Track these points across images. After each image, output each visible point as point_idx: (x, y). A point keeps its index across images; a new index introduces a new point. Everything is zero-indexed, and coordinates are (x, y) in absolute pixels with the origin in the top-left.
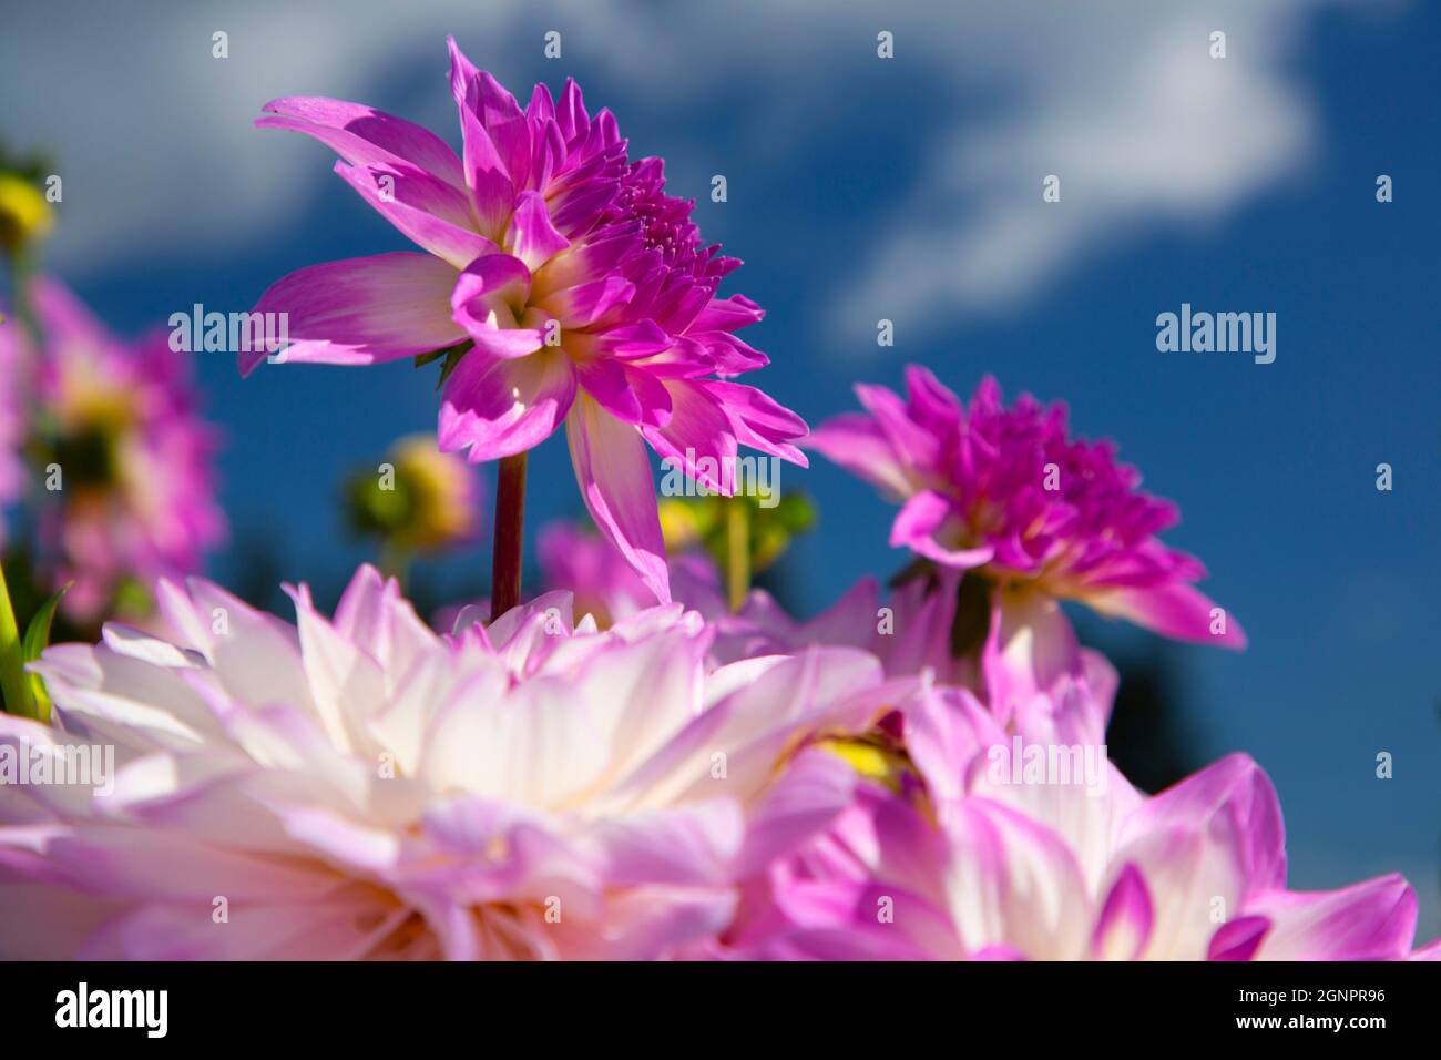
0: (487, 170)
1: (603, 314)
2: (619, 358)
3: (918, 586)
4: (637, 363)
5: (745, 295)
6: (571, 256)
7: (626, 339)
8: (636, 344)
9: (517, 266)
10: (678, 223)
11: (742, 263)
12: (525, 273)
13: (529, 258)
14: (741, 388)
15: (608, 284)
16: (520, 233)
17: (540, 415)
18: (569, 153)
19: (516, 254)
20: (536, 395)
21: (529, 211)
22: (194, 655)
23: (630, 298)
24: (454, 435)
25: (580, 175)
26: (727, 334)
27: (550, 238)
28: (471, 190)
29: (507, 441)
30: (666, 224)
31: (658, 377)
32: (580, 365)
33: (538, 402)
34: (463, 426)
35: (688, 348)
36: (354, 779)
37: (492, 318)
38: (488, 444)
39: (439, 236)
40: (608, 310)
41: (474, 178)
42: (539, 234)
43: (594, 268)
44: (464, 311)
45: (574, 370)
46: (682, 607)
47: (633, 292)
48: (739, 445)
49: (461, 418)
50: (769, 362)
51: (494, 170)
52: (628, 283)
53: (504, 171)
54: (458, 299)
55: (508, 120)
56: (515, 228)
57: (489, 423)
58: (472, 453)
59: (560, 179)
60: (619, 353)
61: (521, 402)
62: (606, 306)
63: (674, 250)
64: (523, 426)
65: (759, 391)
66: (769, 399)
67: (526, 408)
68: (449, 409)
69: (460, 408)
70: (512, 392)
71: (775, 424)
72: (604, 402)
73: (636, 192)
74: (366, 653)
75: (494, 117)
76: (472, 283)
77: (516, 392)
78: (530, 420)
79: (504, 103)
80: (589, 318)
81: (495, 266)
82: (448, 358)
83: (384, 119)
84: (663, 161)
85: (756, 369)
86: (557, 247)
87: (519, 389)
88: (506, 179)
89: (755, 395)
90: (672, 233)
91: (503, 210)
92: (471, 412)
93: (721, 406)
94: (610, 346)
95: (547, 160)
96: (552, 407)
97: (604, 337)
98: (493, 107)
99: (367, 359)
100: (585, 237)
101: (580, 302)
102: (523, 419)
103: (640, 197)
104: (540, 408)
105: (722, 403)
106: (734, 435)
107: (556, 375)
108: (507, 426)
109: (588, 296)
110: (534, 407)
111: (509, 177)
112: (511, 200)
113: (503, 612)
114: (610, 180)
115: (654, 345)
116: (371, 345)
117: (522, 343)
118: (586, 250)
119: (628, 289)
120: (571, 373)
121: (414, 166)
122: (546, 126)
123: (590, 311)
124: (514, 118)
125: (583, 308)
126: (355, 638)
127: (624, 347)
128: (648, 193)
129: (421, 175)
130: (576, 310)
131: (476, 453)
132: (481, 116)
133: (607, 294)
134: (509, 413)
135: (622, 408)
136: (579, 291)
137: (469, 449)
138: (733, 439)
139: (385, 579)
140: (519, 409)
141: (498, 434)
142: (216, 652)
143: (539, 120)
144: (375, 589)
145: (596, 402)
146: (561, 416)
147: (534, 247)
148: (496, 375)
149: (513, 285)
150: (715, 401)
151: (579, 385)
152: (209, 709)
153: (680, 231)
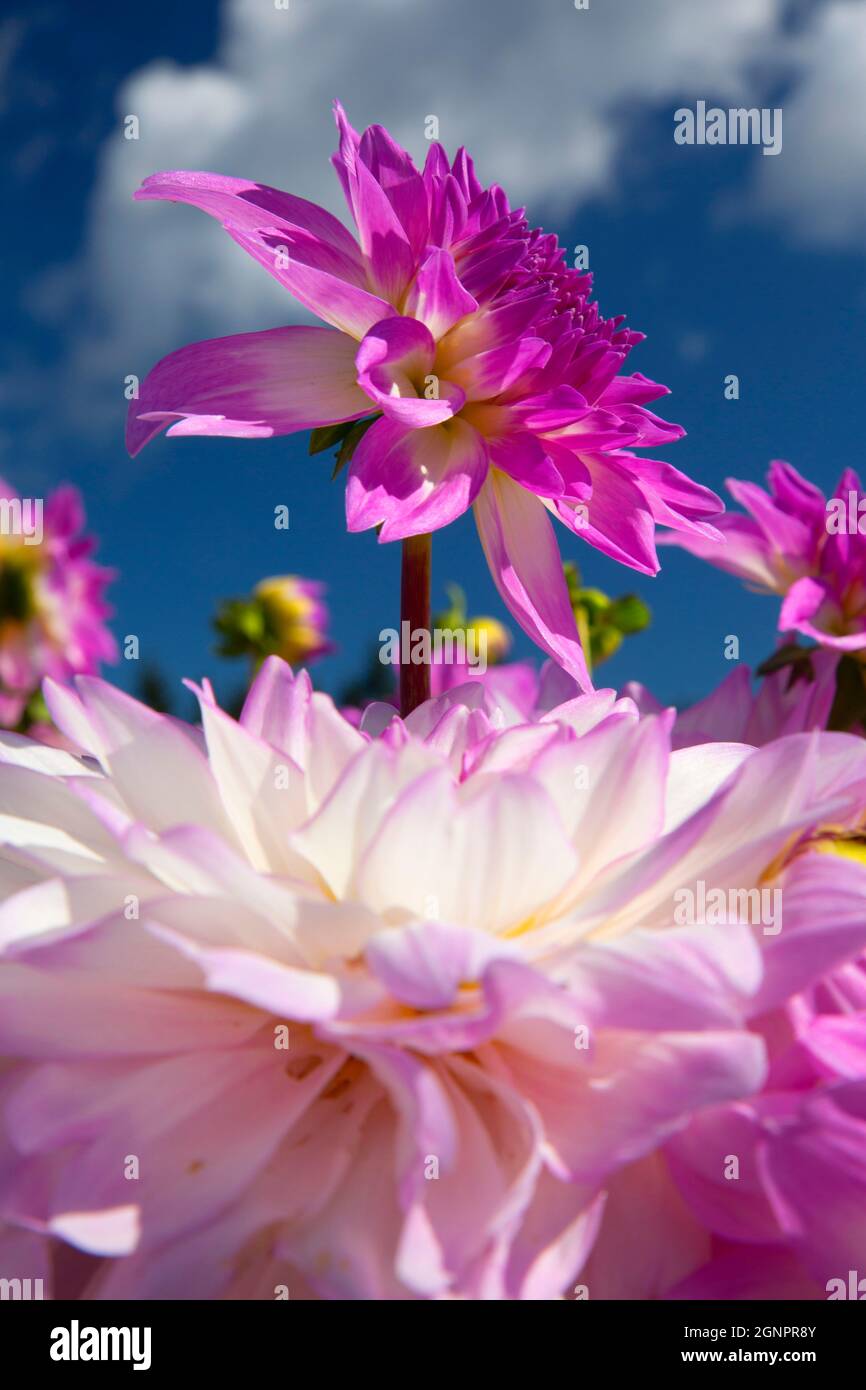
0: (383, 233)
1: (515, 381)
2: (533, 430)
3: (784, 675)
4: (550, 436)
5: (643, 374)
6: (477, 324)
7: (543, 407)
8: (552, 412)
9: (420, 331)
10: (581, 294)
11: (645, 336)
12: (429, 341)
13: (435, 323)
14: (654, 464)
15: (522, 346)
16: (423, 296)
17: (453, 491)
18: (469, 216)
19: (418, 317)
20: (446, 469)
21: (435, 267)
22: (90, 761)
23: (544, 362)
24: (362, 513)
25: (480, 239)
26: (637, 406)
27: (456, 298)
28: (368, 257)
29: (421, 518)
30: (569, 294)
31: (574, 451)
32: (490, 440)
33: (448, 478)
34: (371, 504)
35: (601, 420)
36: (281, 906)
37: (395, 391)
38: (400, 521)
39: (337, 300)
40: (521, 376)
41: (370, 246)
42: (446, 295)
43: (502, 333)
44: (368, 376)
45: (484, 445)
46: (614, 693)
47: (549, 354)
48: (656, 525)
49: (369, 494)
50: (686, 434)
51: (391, 234)
52: (545, 343)
53: (401, 233)
54: (362, 363)
55: (405, 180)
56: (417, 291)
57: (398, 500)
58: (383, 532)
59: (461, 244)
60: (531, 425)
61: (430, 480)
62: (518, 372)
63: (582, 317)
64: (435, 502)
65: (672, 467)
66: (682, 476)
67: (435, 484)
68: (356, 485)
69: (369, 484)
70: (419, 470)
71: (689, 501)
72: (518, 476)
73: (538, 260)
74: (282, 754)
75: (390, 176)
76: (376, 347)
77: (424, 470)
78: (442, 497)
79: (400, 161)
80: (499, 387)
81: (399, 331)
82: (343, 446)
83: (269, 193)
84: (556, 236)
85: (673, 442)
86: (464, 311)
87: (427, 467)
88: (404, 242)
89: (668, 471)
90: (575, 304)
91: (400, 278)
92: (381, 489)
93: (635, 482)
94: (523, 415)
95: (448, 220)
96: (465, 483)
97: (516, 408)
98: (388, 166)
99: (266, 432)
100: (488, 304)
101: (490, 370)
102: (433, 497)
103: (541, 265)
104: (454, 483)
105: (637, 479)
106: (650, 512)
107: (464, 450)
108: (417, 505)
109: (498, 363)
110: (444, 484)
111: (408, 241)
112: (410, 267)
113: (414, 708)
114: (515, 241)
115: (572, 412)
116: (268, 419)
117: (432, 412)
118: (493, 316)
119: (544, 350)
120: (481, 449)
121: (305, 232)
122: (445, 184)
123: (501, 378)
124: (410, 178)
125: (494, 375)
126: (265, 735)
127: (534, 417)
128: (548, 263)
129: (313, 241)
130: (485, 379)
131: (387, 532)
132: (376, 173)
133: (521, 358)
134: (418, 492)
135: (540, 481)
136: (489, 357)
137: (379, 527)
138: (650, 517)
139: (296, 672)
140: (428, 487)
141: (408, 513)
142: (111, 758)
143: (437, 177)
144: (285, 683)
145: (509, 477)
146: (474, 492)
147: (441, 309)
148: (401, 451)
149: (415, 355)
150: (628, 477)
151: (491, 462)
152: (105, 825)
153: (584, 301)
